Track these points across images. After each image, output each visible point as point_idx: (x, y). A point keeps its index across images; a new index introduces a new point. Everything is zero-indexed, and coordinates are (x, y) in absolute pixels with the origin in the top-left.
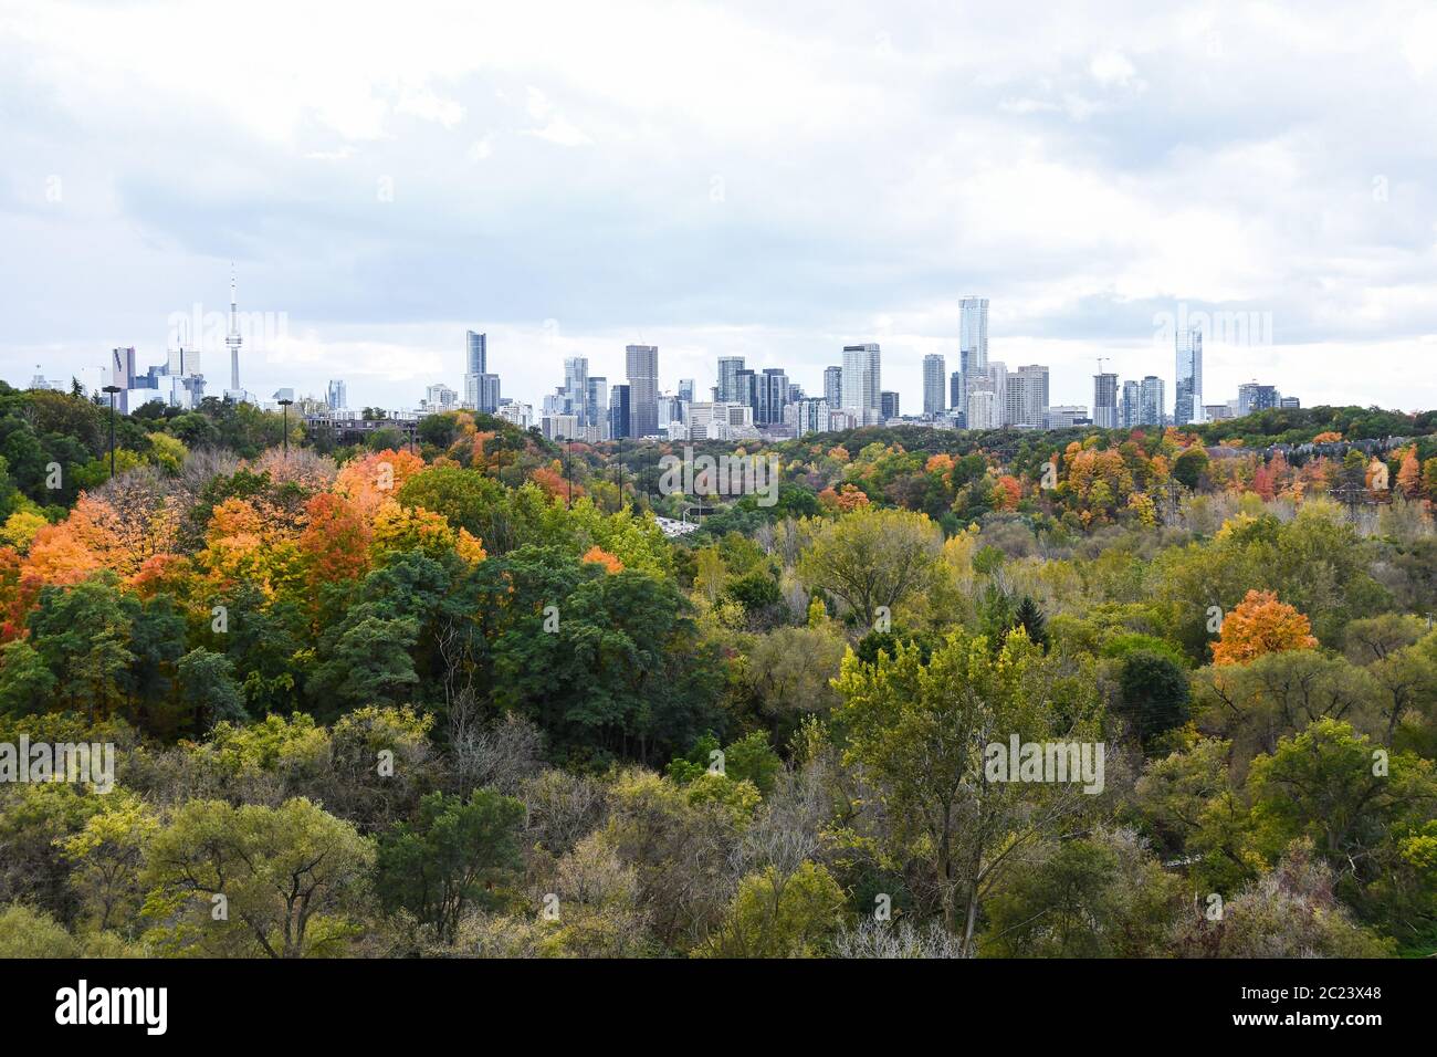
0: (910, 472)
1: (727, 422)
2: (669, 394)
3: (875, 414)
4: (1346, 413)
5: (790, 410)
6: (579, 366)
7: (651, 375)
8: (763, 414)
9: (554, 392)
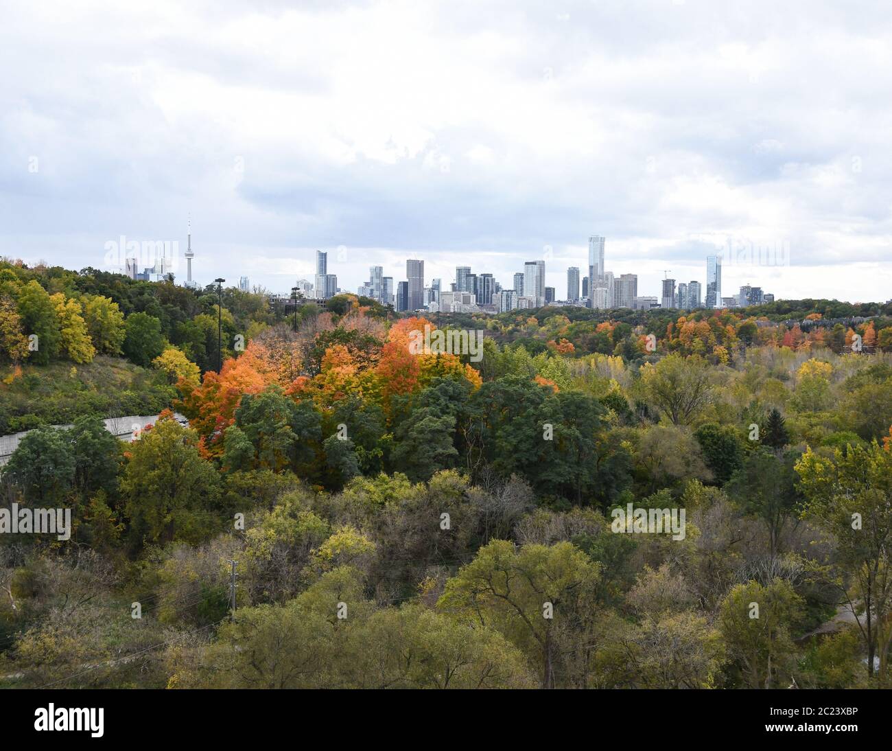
0: (588, 332)
1: (461, 303)
2: (427, 287)
3: (543, 299)
4: (822, 303)
5: (496, 297)
6: (378, 271)
7: (420, 277)
8: (481, 298)
9: (363, 285)
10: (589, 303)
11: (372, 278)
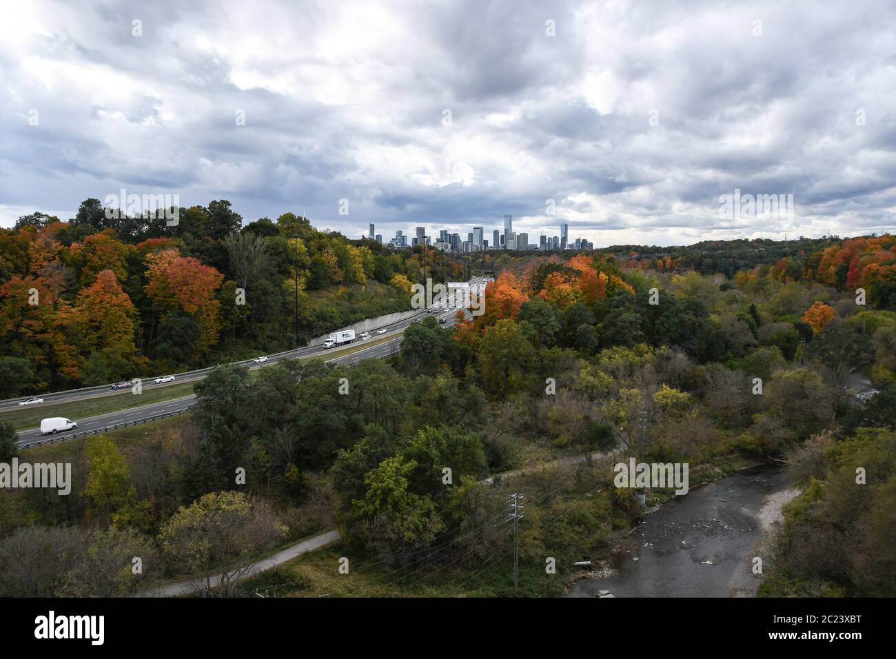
1: (444, 247)
5: (460, 245)
6: (400, 233)
7: (423, 235)
8: (453, 246)
10: (505, 247)
11: (397, 236)
